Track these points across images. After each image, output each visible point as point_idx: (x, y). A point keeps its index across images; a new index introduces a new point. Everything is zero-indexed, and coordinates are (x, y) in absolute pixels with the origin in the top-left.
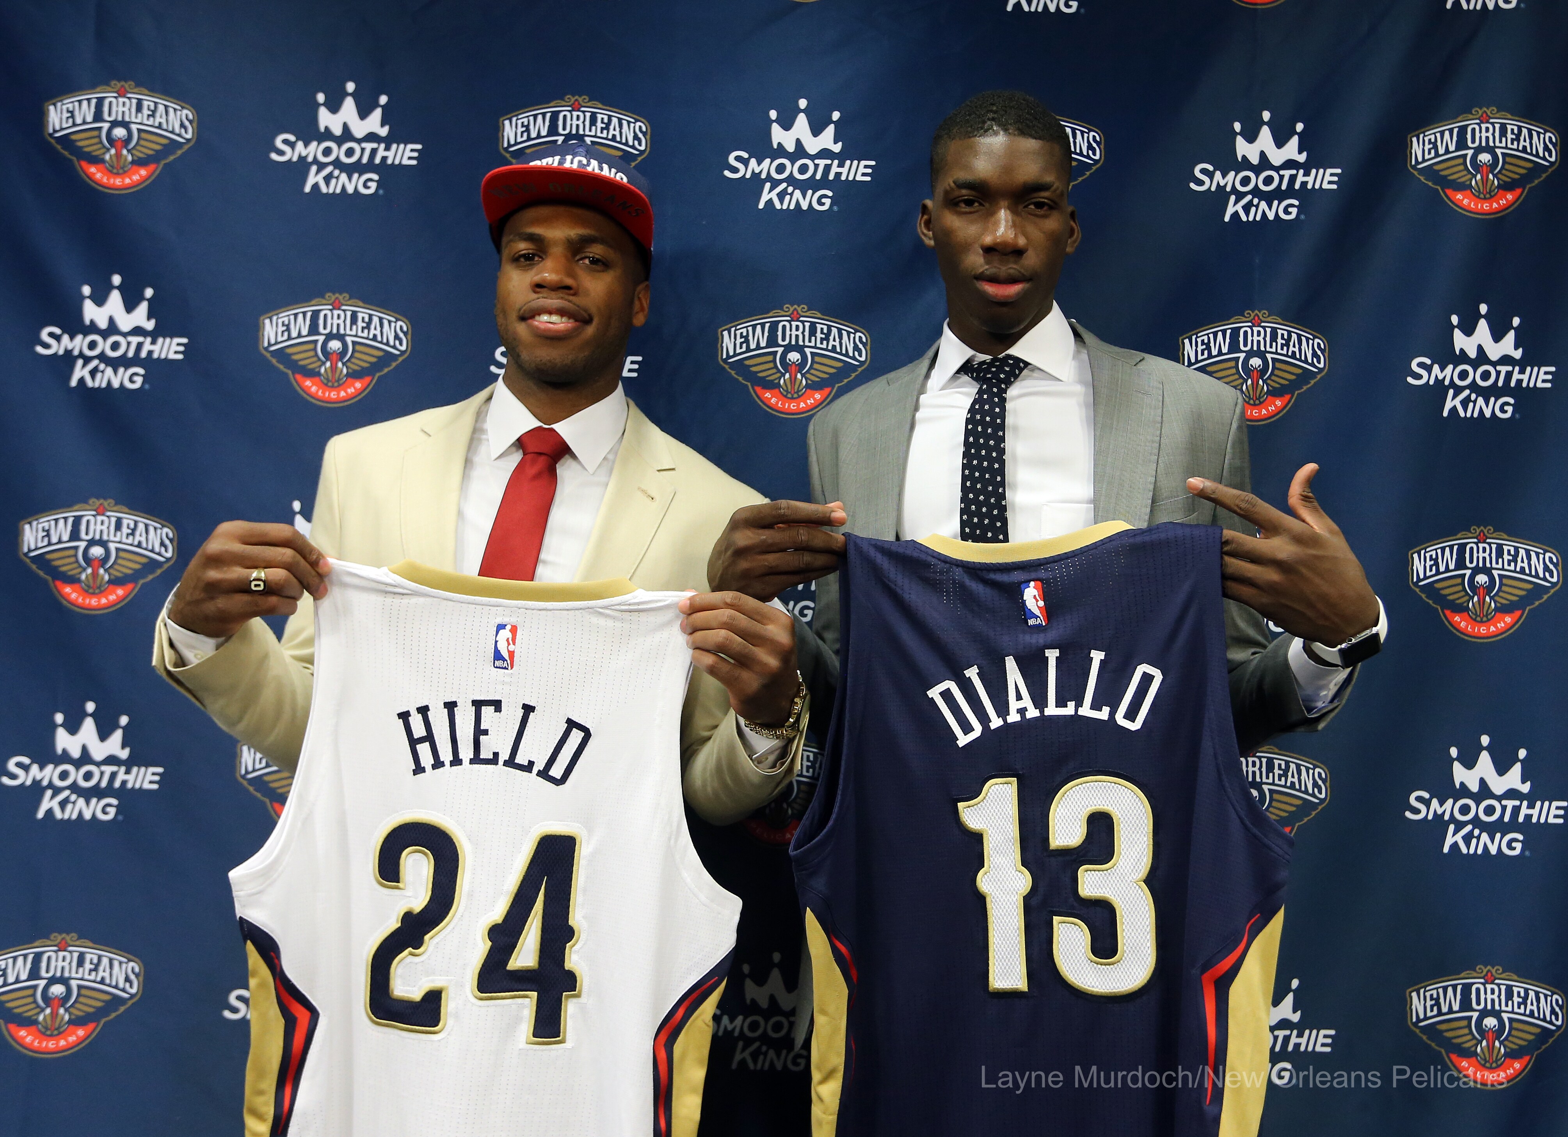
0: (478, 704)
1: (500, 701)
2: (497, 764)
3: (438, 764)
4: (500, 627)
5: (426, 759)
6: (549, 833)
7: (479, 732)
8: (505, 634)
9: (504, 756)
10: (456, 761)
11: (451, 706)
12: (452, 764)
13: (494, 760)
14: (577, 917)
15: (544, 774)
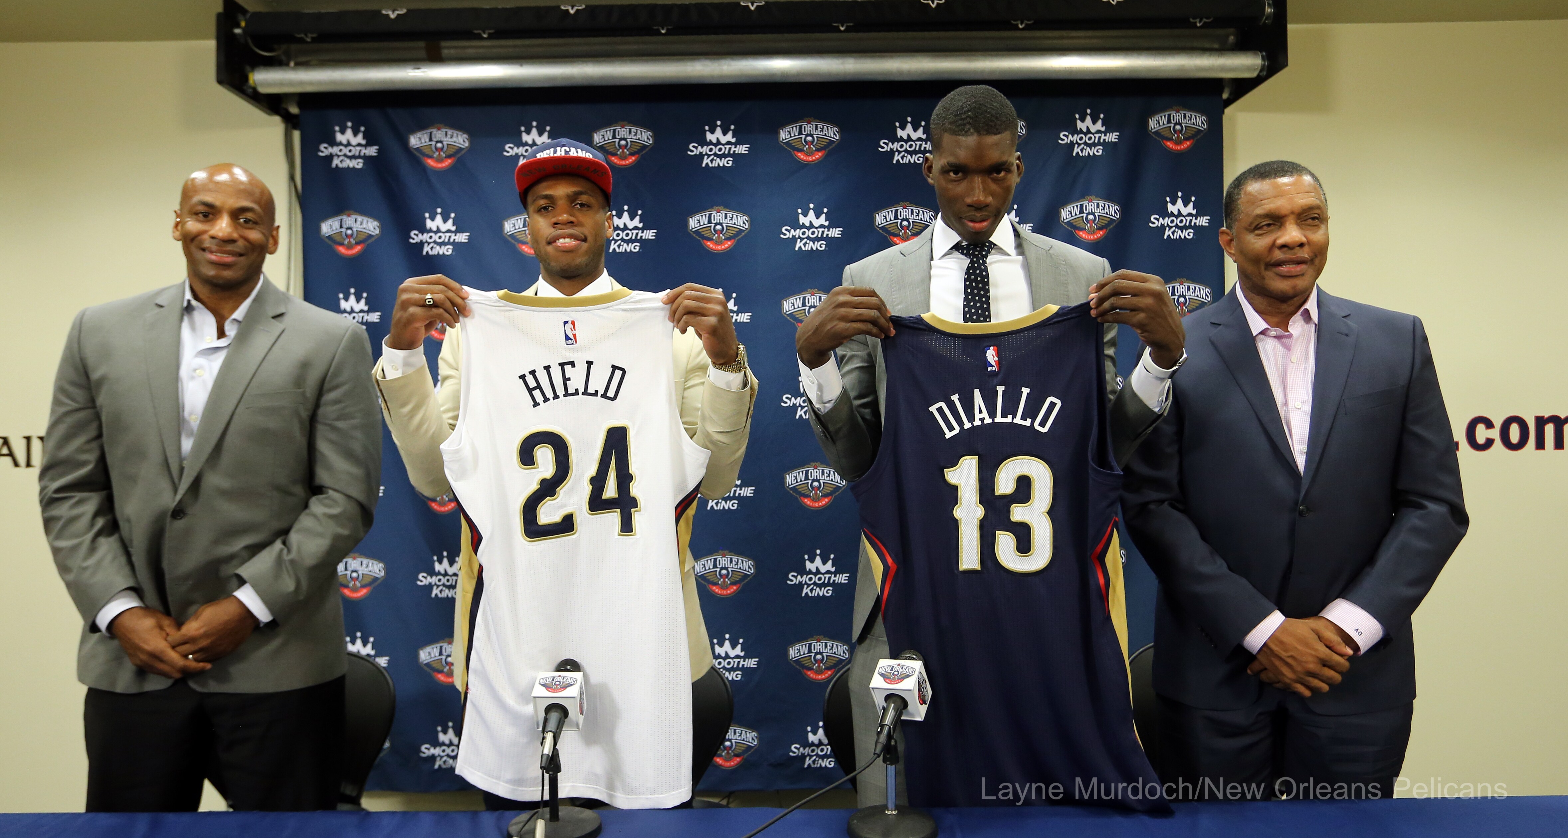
0: (562, 365)
1: (574, 362)
2: (578, 395)
3: (546, 400)
4: (566, 323)
5: (539, 397)
6: (612, 426)
7: (566, 380)
8: (568, 326)
9: (581, 390)
10: (556, 397)
11: (547, 368)
12: (554, 398)
13: (576, 393)
14: (633, 469)
15: (604, 396)
